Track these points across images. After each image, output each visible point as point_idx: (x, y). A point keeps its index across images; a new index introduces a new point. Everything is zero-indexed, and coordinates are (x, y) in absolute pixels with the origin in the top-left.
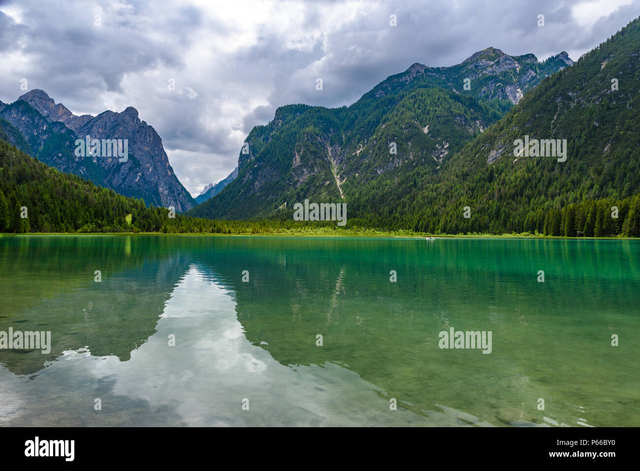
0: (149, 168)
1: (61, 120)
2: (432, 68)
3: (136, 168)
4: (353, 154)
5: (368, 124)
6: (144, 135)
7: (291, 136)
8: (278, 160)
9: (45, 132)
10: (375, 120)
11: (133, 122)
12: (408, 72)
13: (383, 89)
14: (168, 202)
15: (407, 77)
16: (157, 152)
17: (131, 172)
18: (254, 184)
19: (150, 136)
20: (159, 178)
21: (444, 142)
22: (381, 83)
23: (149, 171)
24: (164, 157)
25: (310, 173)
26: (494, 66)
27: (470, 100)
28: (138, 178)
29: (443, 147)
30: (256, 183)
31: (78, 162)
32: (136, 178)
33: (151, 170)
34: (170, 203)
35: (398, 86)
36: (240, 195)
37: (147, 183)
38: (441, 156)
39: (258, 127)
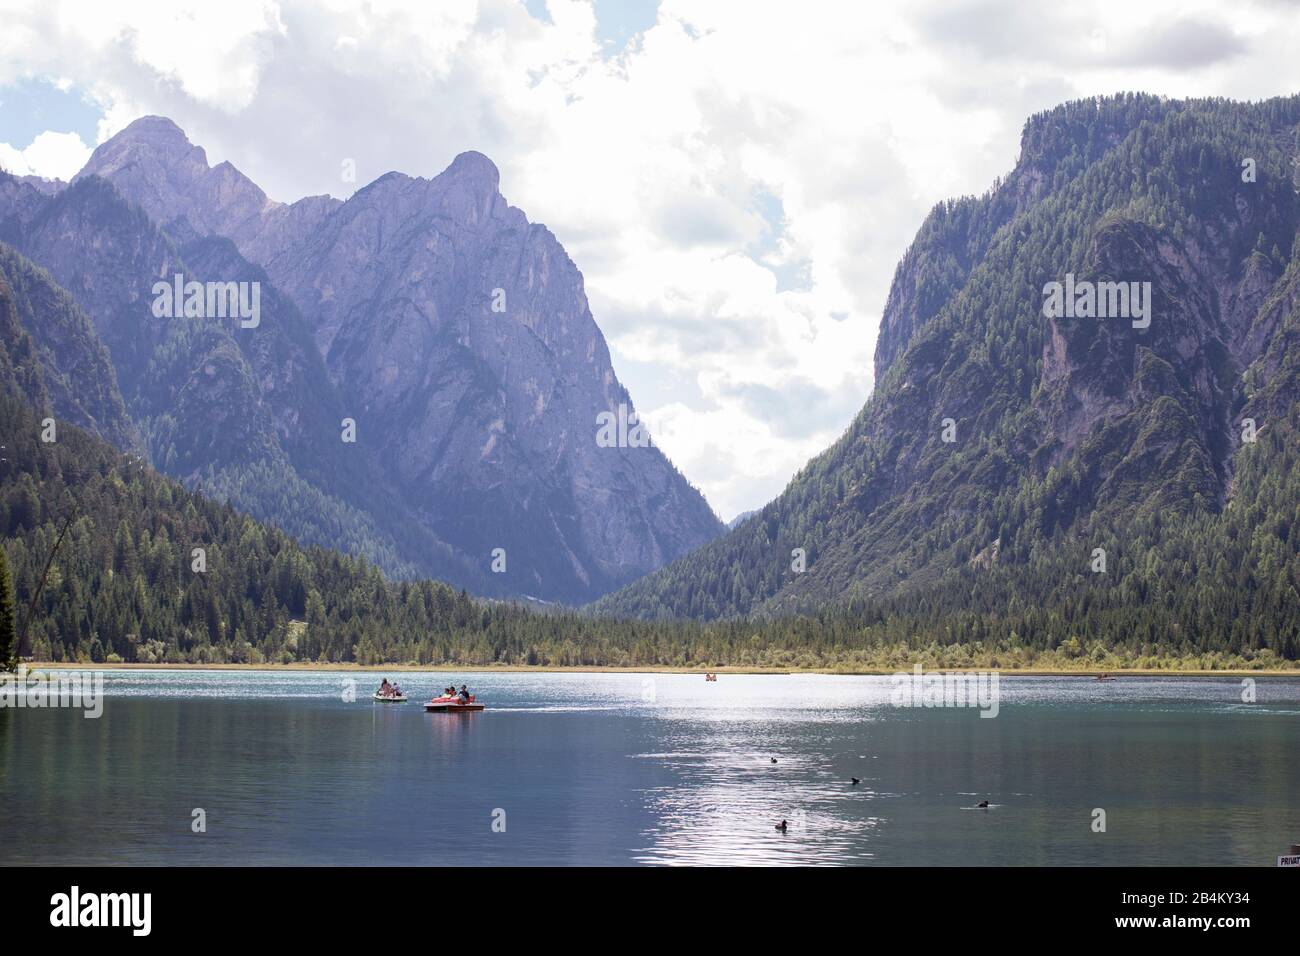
0: (536, 398)
3: (484, 401)
6: (515, 262)
11: (479, 210)
14: (611, 535)
16: (564, 330)
17: (466, 420)
19: (538, 269)
23: (534, 412)
24: (592, 347)
25: (1106, 406)
28: (492, 441)
32: (484, 443)
33: (541, 405)
34: (619, 541)
39: (950, 205)
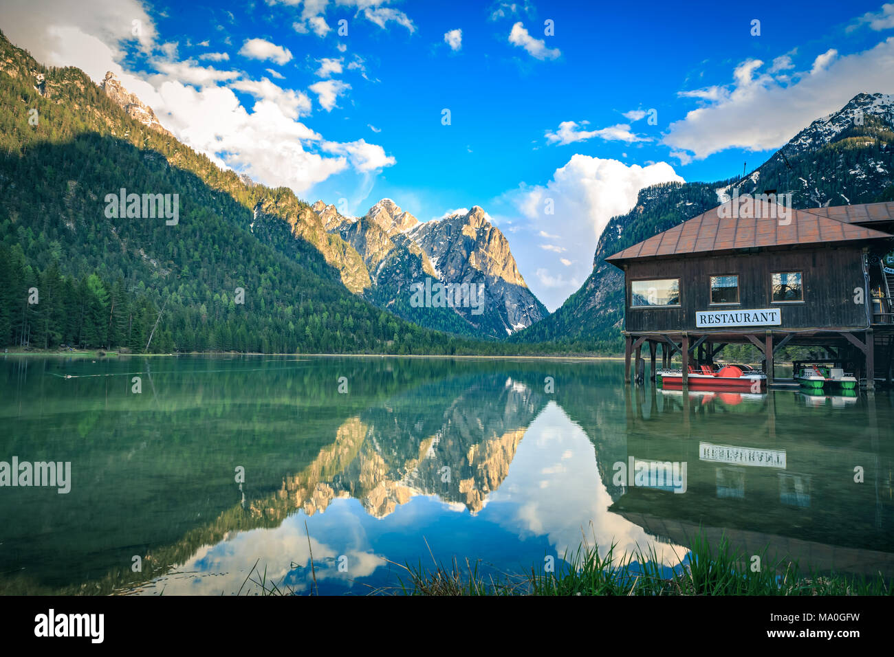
3: (479, 279)
6: (488, 239)
11: (479, 223)
18: (594, 295)
19: (495, 240)
20: (506, 289)
30: (597, 294)
31: (416, 278)
37: (491, 296)
39: (616, 217)
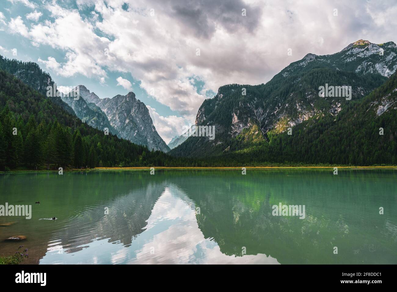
1: (93, 102)
2: (320, 56)
3: (134, 128)
4: (272, 114)
5: (281, 94)
6: (138, 108)
7: (230, 104)
8: (223, 119)
9: (85, 109)
10: (286, 91)
11: (133, 100)
12: (303, 60)
13: (288, 71)
14: (153, 148)
15: (303, 62)
16: (146, 118)
17: (132, 130)
19: (142, 109)
20: (147, 133)
21: (337, 103)
22: (286, 68)
24: (150, 120)
25: (244, 126)
26: (365, 52)
27: (352, 75)
29: (336, 106)
31: (102, 126)
32: (134, 134)
33: (143, 128)
35: (298, 69)
36: (199, 142)
37: (140, 136)
38: (336, 112)
39: (207, 100)
